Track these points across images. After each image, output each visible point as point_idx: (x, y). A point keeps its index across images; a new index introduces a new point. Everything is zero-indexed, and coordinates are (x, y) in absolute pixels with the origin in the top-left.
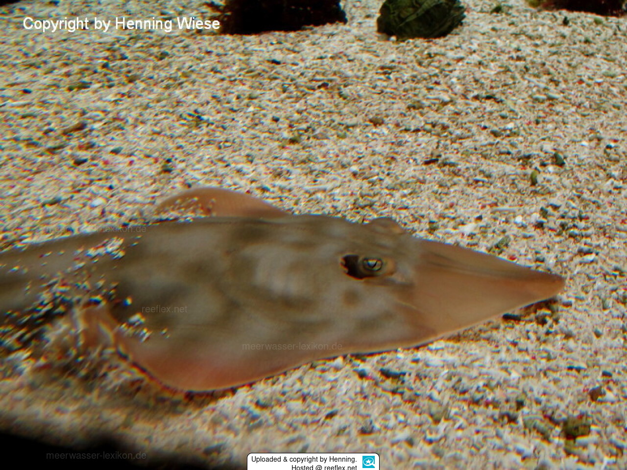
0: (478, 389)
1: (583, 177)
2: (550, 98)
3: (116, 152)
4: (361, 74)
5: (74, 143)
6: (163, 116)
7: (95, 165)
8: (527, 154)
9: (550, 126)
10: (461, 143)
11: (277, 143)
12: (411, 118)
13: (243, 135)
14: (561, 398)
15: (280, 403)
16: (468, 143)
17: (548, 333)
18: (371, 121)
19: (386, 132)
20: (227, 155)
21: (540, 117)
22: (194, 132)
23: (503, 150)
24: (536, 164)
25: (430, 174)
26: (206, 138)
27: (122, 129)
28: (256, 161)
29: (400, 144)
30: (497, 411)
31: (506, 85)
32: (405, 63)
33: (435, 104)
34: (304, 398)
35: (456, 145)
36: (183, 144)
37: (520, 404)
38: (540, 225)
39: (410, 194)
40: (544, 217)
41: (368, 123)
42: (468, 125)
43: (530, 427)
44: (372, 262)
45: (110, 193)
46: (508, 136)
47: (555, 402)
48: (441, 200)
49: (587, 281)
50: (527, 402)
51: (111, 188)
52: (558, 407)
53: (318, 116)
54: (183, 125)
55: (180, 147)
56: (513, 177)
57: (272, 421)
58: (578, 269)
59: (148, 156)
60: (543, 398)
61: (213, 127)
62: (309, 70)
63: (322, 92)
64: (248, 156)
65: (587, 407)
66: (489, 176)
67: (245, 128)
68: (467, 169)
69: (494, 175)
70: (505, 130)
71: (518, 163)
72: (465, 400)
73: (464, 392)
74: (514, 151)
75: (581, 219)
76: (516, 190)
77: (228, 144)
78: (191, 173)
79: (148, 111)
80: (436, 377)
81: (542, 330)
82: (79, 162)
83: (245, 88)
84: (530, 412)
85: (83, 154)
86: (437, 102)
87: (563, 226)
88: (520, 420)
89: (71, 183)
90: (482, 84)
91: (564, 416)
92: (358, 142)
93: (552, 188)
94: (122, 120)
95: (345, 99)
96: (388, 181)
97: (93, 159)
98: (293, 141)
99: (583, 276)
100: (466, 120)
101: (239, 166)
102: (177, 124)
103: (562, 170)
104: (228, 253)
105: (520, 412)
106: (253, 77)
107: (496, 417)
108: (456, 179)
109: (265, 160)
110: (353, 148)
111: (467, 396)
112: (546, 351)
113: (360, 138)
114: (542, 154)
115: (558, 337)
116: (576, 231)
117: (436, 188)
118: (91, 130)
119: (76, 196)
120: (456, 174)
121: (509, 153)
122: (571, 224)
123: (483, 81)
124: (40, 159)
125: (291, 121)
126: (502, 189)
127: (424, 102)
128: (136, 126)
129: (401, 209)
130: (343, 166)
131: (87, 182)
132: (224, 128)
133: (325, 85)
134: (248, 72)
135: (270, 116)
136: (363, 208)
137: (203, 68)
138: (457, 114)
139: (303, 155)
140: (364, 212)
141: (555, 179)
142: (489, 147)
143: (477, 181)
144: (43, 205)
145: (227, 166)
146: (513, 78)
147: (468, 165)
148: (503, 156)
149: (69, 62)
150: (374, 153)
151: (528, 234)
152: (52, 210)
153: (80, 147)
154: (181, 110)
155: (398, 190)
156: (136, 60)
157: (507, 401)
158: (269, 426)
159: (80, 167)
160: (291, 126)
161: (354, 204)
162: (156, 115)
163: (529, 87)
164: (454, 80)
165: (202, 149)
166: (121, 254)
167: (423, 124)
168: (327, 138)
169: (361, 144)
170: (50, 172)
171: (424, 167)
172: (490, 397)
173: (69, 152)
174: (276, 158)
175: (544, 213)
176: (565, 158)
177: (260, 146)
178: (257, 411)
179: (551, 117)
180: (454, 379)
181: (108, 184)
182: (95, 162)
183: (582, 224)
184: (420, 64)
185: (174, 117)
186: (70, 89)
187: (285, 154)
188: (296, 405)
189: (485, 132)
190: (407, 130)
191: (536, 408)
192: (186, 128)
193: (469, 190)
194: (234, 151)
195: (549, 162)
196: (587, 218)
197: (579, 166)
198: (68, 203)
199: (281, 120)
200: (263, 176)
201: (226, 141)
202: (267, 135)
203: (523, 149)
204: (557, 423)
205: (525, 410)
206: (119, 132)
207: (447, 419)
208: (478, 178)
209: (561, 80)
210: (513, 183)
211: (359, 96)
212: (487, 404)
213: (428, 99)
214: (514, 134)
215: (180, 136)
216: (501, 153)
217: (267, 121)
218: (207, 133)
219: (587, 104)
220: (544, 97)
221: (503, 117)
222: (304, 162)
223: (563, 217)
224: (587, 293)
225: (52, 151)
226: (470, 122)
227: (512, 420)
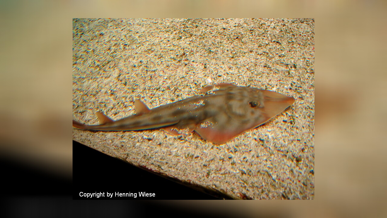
0: (279, 147)
1: (301, 71)
2: (292, 42)
3: (193, 62)
4: (245, 33)
5: (183, 59)
6: (202, 50)
7: (189, 66)
8: (287, 64)
9: (293, 53)
10: (272, 60)
11: (229, 58)
12: (259, 50)
13: (221, 56)
14: (296, 151)
15: (240, 146)
16: (273, 60)
17: (293, 127)
18: (250, 51)
19: (253, 54)
20: (218, 62)
21: (290, 49)
22: (210, 55)
23: (282, 62)
24: (290, 67)
25: (265, 70)
26: (213, 57)
27: (193, 54)
28: (225, 64)
29: (257, 59)
30: (283, 154)
31: (281, 37)
32: (256, 28)
33: (265, 45)
34: (245, 145)
35: (271, 61)
36: (208, 59)
37: (287, 152)
38: (290, 89)
39: (261, 77)
40: (292, 86)
41: (249, 52)
42: (273, 53)
43: (289, 158)
44: (255, 104)
45: (194, 74)
46: (283, 57)
47: (295, 152)
48: (268, 79)
49: (301, 110)
50: (289, 151)
51: (194, 73)
52: (295, 153)
53: (237, 49)
54: (207, 53)
55: (207, 60)
56: (284, 71)
57: (239, 150)
58: (300, 106)
59: (200, 63)
60: (292, 151)
61: (214, 53)
62: (233, 32)
63: (237, 40)
64: (223, 62)
65: (301, 154)
66: (278, 71)
67: (221, 54)
68: (274, 69)
69: (280, 70)
70: (282, 55)
71: (285, 66)
72: (276, 150)
73: (276, 148)
74: (284, 62)
75: (300, 87)
76: (285, 75)
77: (218, 59)
78: (211, 68)
79: (198, 48)
80: (271, 142)
81: (292, 126)
82: (186, 65)
83: (219, 39)
84: (289, 154)
85: (186, 62)
86: (265, 44)
87: (296, 89)
88: (288, 156)
89: (185, 71)
90: (276, 37)
91: (296, 156)
92: (247, 58)
93: (293, 76)
94: (193, 51)
95: (243, 43)
96: (256, 72)
97: (188, 64)
98: (232, 58)
99: (301, 108)
100: (272, 51)
101: (221, 66)
102: (205, 52)
103: (296, 69)
104: (226, 103)
105: (287, 154)
106: (220, 34)
107: (283, 155)
108: (271, 72)
109: (226, 63)
110: (246, 60)
111: (277, 149)
112: (292, 133)
113: (248, 57)
114: (291, 64)
115: (295, 128)
116: (299, 91)
117: (266, 75)
118: (187, 55)
119: (187, 75)
120: (271, 70)
121: (283, 63)
122: (298, 89)
123: (276, 35)
124: (177, 64)
125: (231, 51)
126: (282, 75)
127: (262, 44)
128: (196, 53)
129: (259, 82)
130: (245, 66)
131: (188, 71)
132: (216, 54)
133: (237, 38)
134: (218, 33)
135: (226, 50)
136: (250, 81)
137: (208, 32)
138: (270, 49)
139: (235, 62)
140: (251, 82)
141: (294, 72)
142: (278, 61)
143: (276, 72)
144: (181, 79)
145: (218, 66)
146: (283, 34)
147: (274, 67)
148: (282, 64)
149: (175, 29)
150: (251, 62)
151: (288, 92)
152: (183, 80)
153: (185, 60)
154: (206, 48)
155: (258, 75)
156: (190, 28)
157: (285, 151)
158: (238, 151)
159: (186, 66)
160: (231, 53)
161: (249, 80)
162: (200, 50)
163: (288, 38)
164: (268, 35)
165: (212, 60)
166: (204, 104)
167: (262, 52)
168: (240, 57)
169: (248, 59)
170: (180, 68)
171: (264, 68)
172: (282, 150)
173: (183, 62)
174: (229, 63)
175: (292, 85)
176: (297, 65)
177: (225, 59)
178: (236, 148)
179: (293, 49)
180: (274, 144)
181: (193, 72)
182: (189, 65)
183: (300, 89)
184: (259, 28)
185: (204, 50)
186: (178, 39)
187: (231, 62)
188: (243, 147)
189: (277, 55)
190: (258, 54)
191: (291, 153)
192: (207, 54)
193: (274, 75)
194: (219, 61)
195: (293, 66)
196: (302, 87)
197: (300, 68)
198: (186, 78)
199: (229, 51)
200: (227, 69)
201: (217, 58)
202: (226, 56)
203: (286, 62)
204: (295, 157)
205: (289, 153)
206: (193, 55)
207: (273, 154)
208: (276, 71)
209: (295, 34)
210: (284, 73)
211: (246, 42)
212: (281, 152)
213: (263, 43)
214: (284, 56)
215: (207, 56)
216: (281, 63)
217: (226, 51)
218: (213, 55)
219: (302, 44)
220: (291, 41)
221: (282, 50)
222: (235, 64)
223: (296, 86)
224: (301, 113)
225: (179, 61)
226: (273, 52)
227: (286, 156)
